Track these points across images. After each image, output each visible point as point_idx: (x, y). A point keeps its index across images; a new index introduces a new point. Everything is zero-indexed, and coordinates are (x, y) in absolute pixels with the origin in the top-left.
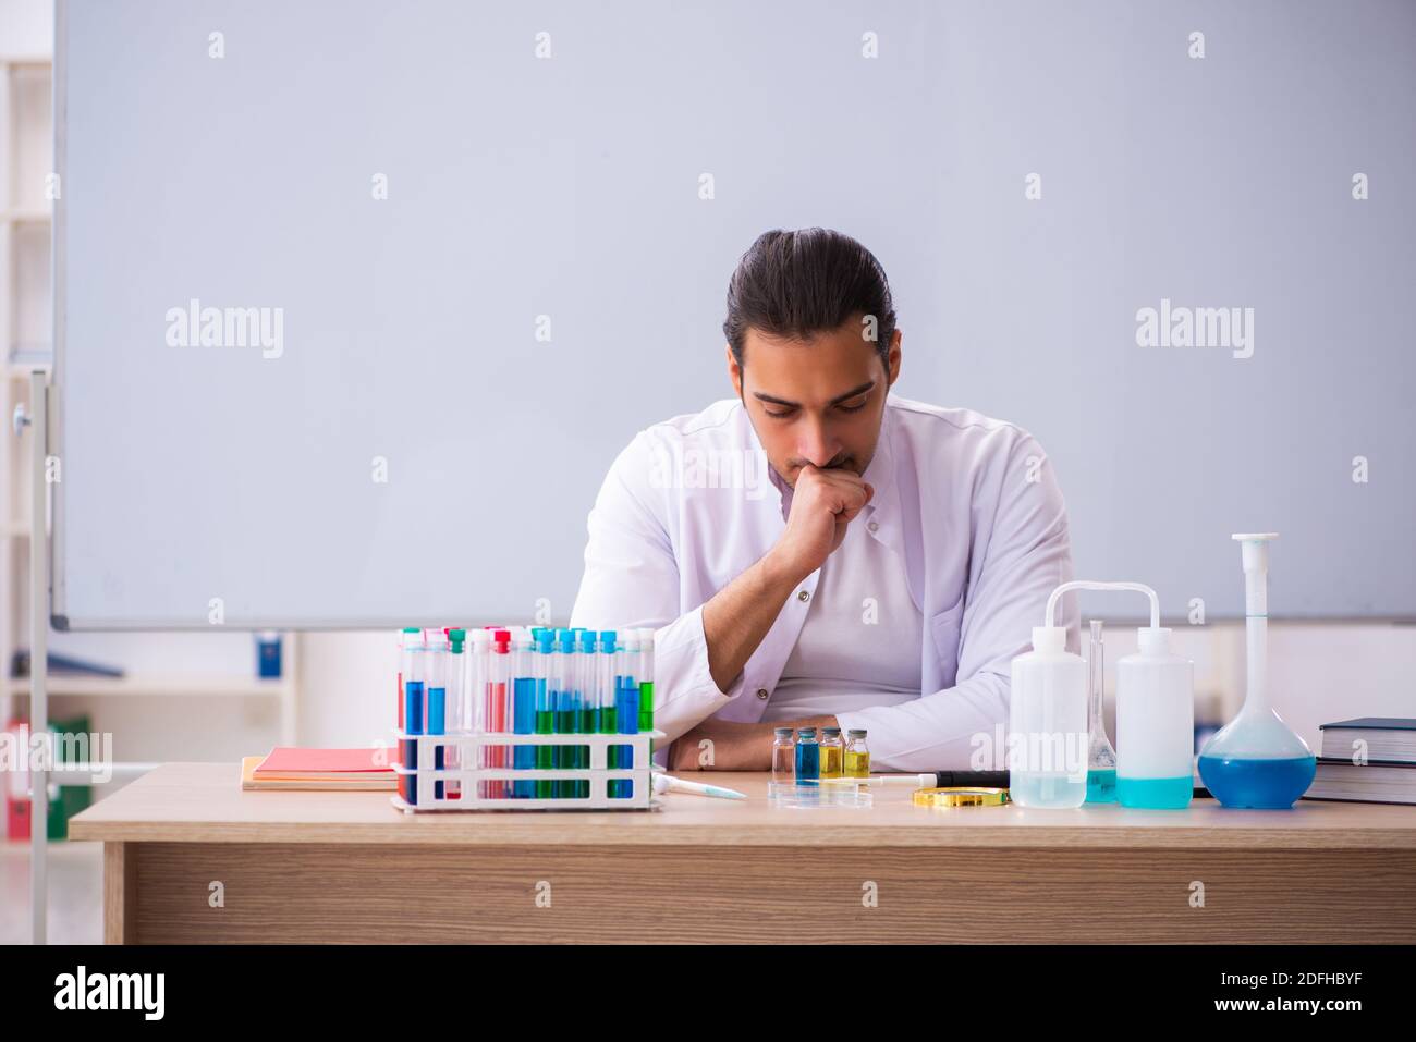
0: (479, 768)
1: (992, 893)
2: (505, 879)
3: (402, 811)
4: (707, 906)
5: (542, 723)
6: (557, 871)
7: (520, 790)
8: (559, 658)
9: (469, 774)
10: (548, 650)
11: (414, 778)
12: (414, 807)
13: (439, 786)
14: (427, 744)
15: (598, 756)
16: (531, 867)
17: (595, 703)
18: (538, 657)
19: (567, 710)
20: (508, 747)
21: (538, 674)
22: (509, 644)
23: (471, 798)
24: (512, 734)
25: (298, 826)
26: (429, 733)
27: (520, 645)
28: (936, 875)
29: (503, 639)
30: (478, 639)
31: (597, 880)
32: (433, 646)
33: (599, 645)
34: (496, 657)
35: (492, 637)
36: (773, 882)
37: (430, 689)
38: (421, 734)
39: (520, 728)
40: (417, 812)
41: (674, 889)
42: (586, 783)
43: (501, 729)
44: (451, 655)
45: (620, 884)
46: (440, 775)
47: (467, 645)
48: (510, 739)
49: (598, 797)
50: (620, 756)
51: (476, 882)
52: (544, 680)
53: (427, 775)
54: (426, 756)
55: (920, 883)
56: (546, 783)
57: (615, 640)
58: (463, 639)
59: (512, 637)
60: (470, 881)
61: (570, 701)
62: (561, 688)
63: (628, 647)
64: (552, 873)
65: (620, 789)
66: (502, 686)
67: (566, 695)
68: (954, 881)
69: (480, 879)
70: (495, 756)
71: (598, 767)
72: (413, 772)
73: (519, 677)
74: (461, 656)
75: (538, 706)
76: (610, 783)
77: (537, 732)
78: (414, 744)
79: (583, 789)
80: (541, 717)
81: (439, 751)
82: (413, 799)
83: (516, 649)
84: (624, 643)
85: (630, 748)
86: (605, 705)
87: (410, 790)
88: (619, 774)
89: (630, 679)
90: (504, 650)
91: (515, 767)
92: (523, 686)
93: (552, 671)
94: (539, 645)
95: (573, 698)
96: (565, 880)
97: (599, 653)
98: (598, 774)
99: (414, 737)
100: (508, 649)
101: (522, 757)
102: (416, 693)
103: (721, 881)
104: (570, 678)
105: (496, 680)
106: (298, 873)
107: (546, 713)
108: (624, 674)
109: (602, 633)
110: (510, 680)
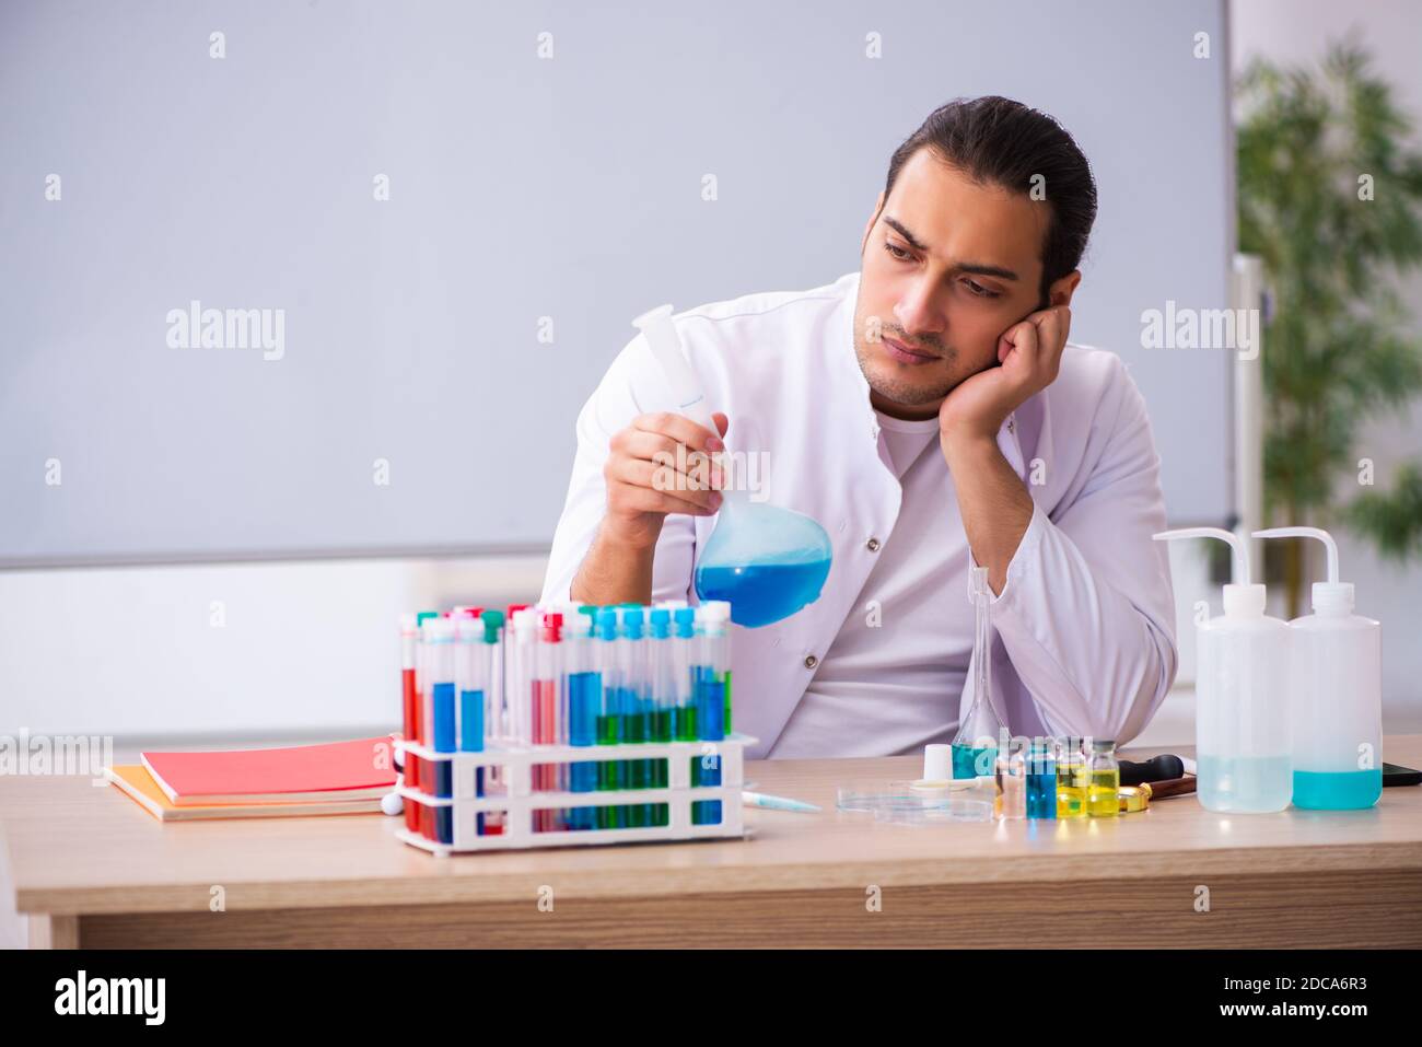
0: (527, 793)
8: (624, 644)
9: (518, 803)
10: (611, 635)
11: (448, 810)
12: (448, 848)
13: (481, 818)
14: (464, 766)
15: (679, 772)
17: (669, 702)
18: (599, 644)
20: (562, 764)
21: (593, 667)
22: (562, 630)
23: (521, 832)
24: (567, 748)
26: (464, 749)
27: (575, 631)
29: (554, 623)
32: (466, 637)
33: (674, 626)
34: (547, 648)
35: (541, 622)
37: (464, 693)
38: (455, 751)
40: (454, 854)
43: (552, 741)
44: (488, 647)
45: (702, 934)
46: (483, 804)
47: (506, 632)
48: (564, 754)
49: (680, 823)
53: (464, 804)
54: (463, 780)
57: (695, 621)
58: (503, 625)
59: (566, 622)
62: (624, 684)
63: (710, 629)
65: (706, 812)
66: (552, 684)
67: (634, 693)
70: (546, 776)
71: (681, 786)
72: (444, 802)
73: (574, 672)
74: (498, 646)
78: (447, 767)
81: (480, 773)
82: (446, 836)
83: (571, 636)
84: (703, 623)
86: (681, 703)
88: (706, 794)
90: (555, 636)
91: (573, 790)
93: (613, 663)
94: (599, 629)
95: (643, 696)
97: (674, 637)
98: (679, 794)
99: (445, 756)
100: (561, 636)
104: (638, 668)
105: (544, 677)
108: (704, 663)
109: (677, 612)
110: (563, 677)
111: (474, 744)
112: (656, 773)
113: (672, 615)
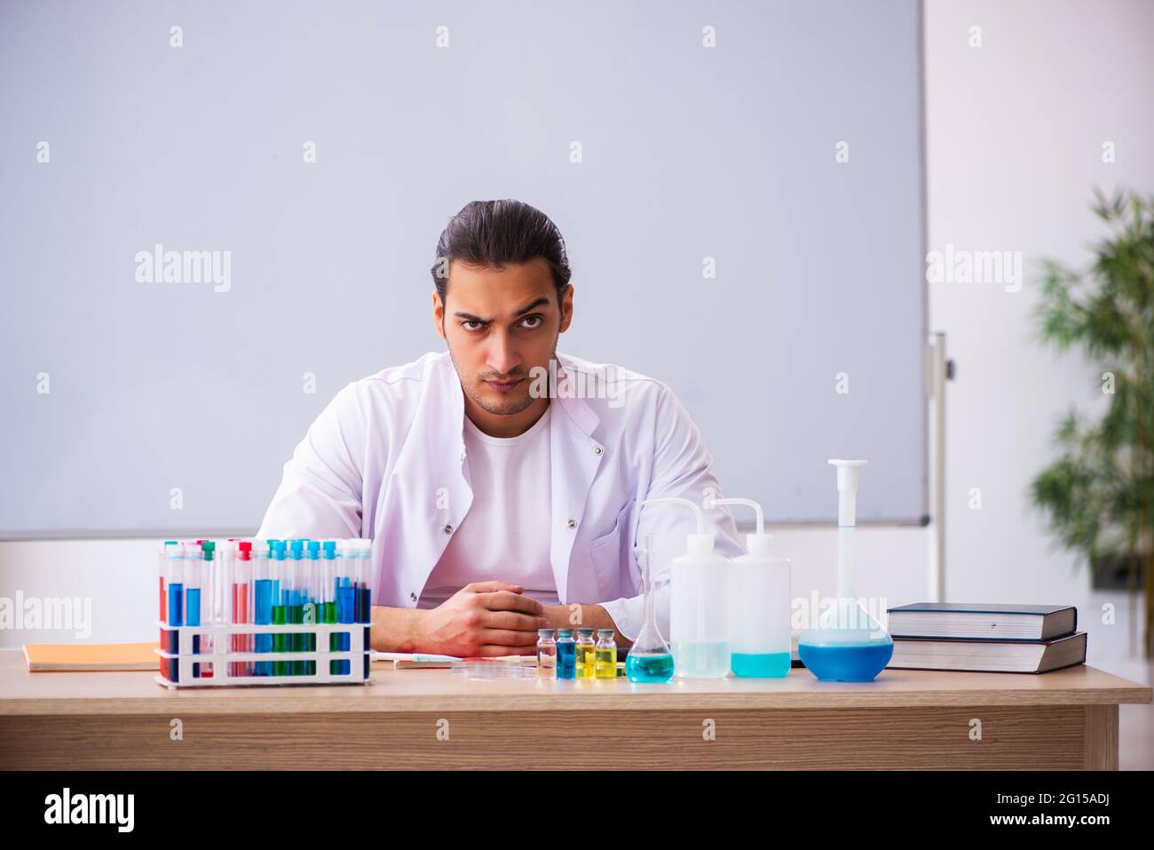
0: (228, 653)
1: (636, 746)
2: (248, 741)
3: (166, 687)
4: (409, 760)
5: (278, 616)
6: (289, 733)
7: (261, 669)
8: (290, 564)
9: (220, 657)
10: (282, 557)
11: (176, 661)
12: (176, 684)
13: (196, 666)
14: (186, 634)
15: (323, 642)
16: (268, 731)
17: (319, 598)
18: (274, 563)
19: (298, 605)
20: (250, 635)
21: (273, 576)
22: (251, 552)
23: (221, 676)
24: (253, 625)
25: (87, 701)
26: (188, 625)
27: (259, 553)
28: (591, 732)
29: (246, 548)
30: (225, 548)
31: (321, 741)
32: (190, 555)
33: (322, 552)
34: (240, 563)
35: (237, 547)
36: (462, 740)
37: (188, 590)
38: (181, 625)
39: (260, 620)
40: (179, 688)
41: (383, 747)
42: (313, 663)
43: (244, 621)
44: (205, 563)
45: (340, 743)
46: (198, 658)
47: (217, 554)
48: (252, 629)
49: (323, 674)
50: (339, 642)
51: (225, 743)
52: (278, 581)
53: (186, 658)
54: (185, 644)
55: (579, 739)
56: (281, 663)
57: (334, 548)
58: (213, 549)
59: (253, 547)
60: (220, 743)
61: (300, 598)
62: (292, 588)
63: (345, 554)
64: (286, 735)
65: (340, 667)
66: (245, 586)
67: (297, 593)
68: (607, 737)
69: (227, 741)
70: (239, 643)
71: (323, 650)
72: (175, 656)
73: (259, 579)
74: (212, 562)
75: (273, 602)
76: (332, 662)
77: (273, 623)
78: (176, 634)
79: (311, 668)
80: (277, 610)
81: (196, 639)
82: (175, 678)
83: (256, 556)
84: (342, 551)
85: (348, 635)
86: (327, 600)
87: (172, 670)
88: (339, 655)
89: (347, 579)
90: (247, 557)
91: (256, 651)
92: (262, 586)
93: (286, 574)
94: (274, 552)
95: (302, 595)
96: (296, 741)
97: (322, 559)
98: (323, 655)
99: (175, 628)
100: (250, 556)
101: (261, 643)
102: (177, 591)
103: (420, 740)
104: (299, 578)
105: (240, 582)
106: (84, 738)
107: (281, 608)
108: (342, 575)
109: (325, 544)
110: (251, 581)
111: (196, 622)
112: (309, 642)
113: (322, 546)
